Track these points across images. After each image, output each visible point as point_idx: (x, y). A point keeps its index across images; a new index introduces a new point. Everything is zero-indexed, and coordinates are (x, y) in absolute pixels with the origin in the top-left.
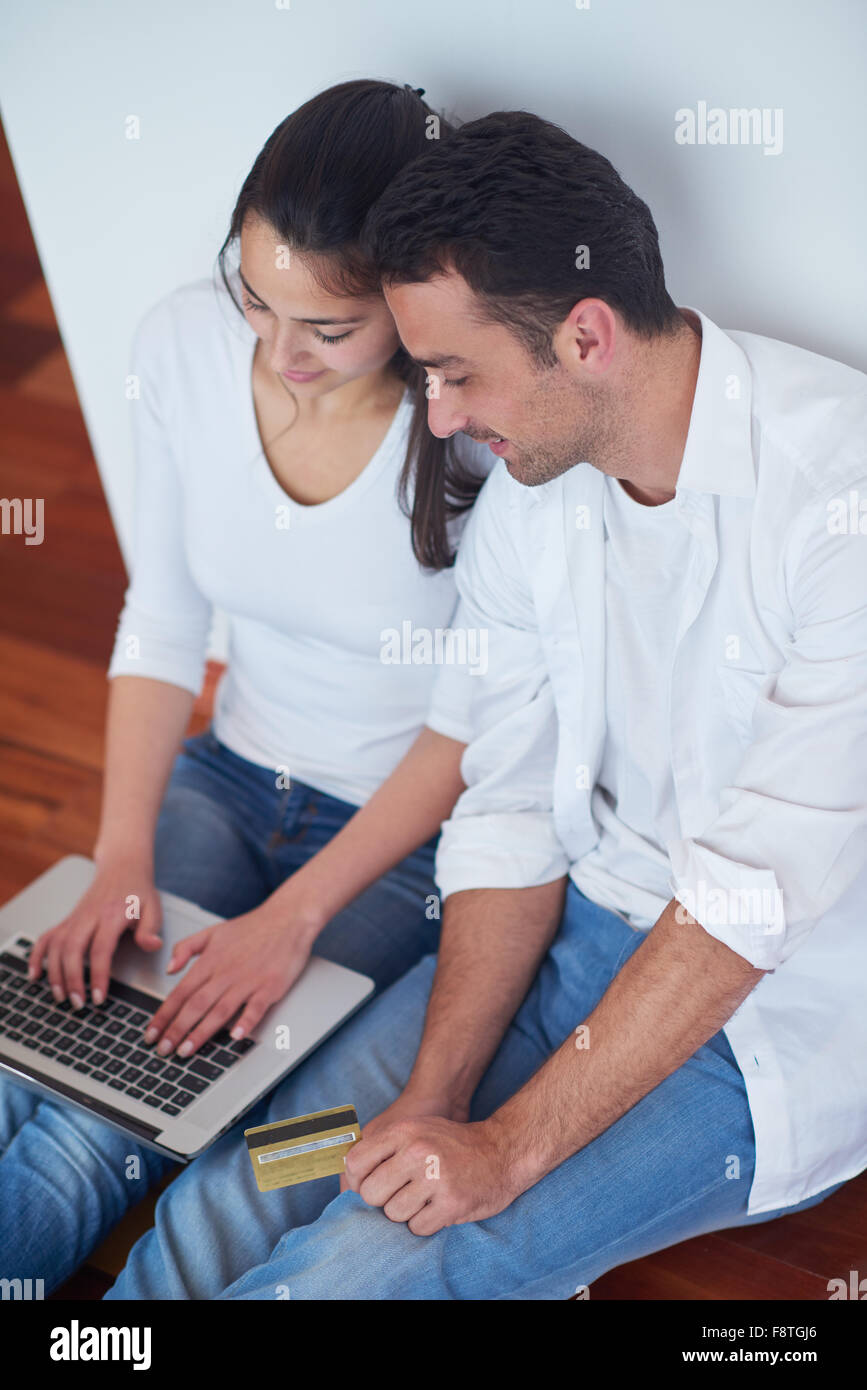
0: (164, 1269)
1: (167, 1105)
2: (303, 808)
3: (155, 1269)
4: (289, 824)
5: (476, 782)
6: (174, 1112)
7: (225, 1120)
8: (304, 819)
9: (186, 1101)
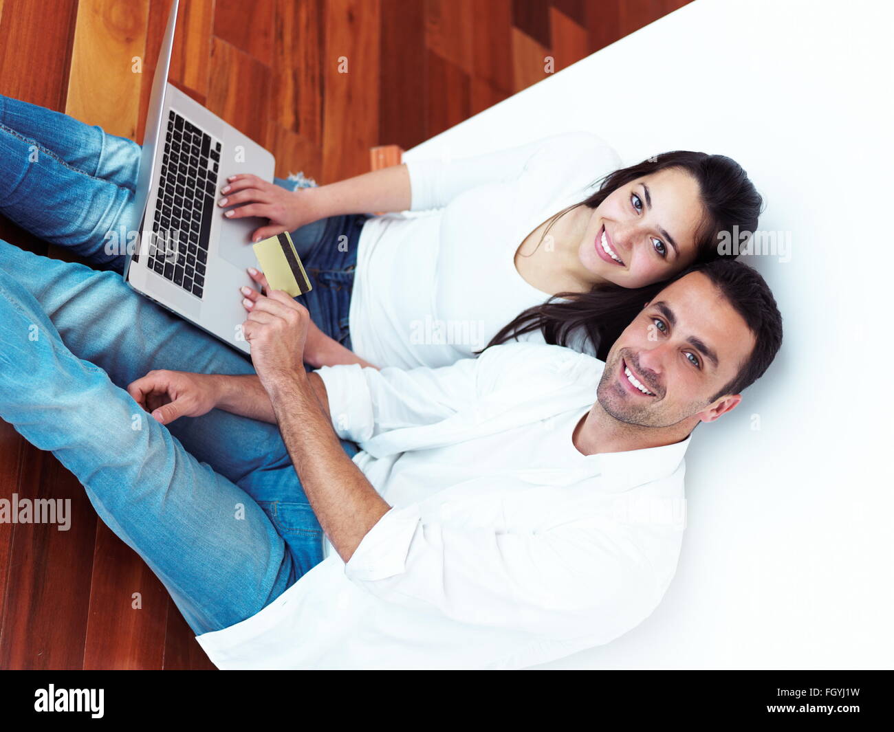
0: (72, 286)
1: (153, 260)
2: (338, 283)
3: (70, 282)
4: (327, 277)
5: (384, 375)
6: (150, 266)
7: (153, 296)
8: (332, 285)
9: (158, 270)
